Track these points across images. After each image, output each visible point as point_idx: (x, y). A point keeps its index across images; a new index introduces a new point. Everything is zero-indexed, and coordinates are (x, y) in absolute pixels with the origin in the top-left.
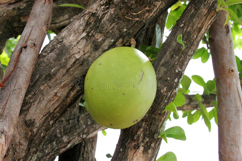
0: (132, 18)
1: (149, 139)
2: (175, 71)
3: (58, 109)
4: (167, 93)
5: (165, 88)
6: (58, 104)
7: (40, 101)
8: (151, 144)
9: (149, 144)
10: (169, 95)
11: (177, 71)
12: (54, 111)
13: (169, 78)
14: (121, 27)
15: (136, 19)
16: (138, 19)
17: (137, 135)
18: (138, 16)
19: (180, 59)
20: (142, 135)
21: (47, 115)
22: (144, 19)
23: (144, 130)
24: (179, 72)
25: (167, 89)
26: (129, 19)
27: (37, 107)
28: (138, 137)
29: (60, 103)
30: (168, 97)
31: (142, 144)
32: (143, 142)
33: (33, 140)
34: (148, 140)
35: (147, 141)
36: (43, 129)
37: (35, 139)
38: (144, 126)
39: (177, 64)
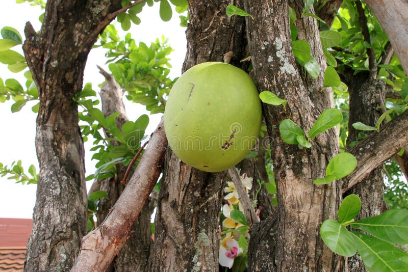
0: (208, 35)
1: (294, 155)
2: (260, 50)
3: (193, 177)
4: (271, 83)
5: (265, 79)
6: (190, 172)
7: (173, 178)
8: (301, 159)
9: (297, 162)
10: (275, 82)
11: (263, 48)
12: (190, 181)
13: (261, 64)
14: (205, 53)
15: (212, 33)
16: (215, 31)
17: (277, 159)
18: (212, 28)
19: (258, 31)
20: (282, 155)
21: (185, 189)
22: (222, 25)
23: (282, 148)
24: (267, 47)
25: (267, 78)
26: (207, 39)
27: (173, 186)
28: (280, 161)
29: (190, 170)
30: (276, 86)
31: (288, 167)
32: (288, 163)
33: (184, 220)
34: (293, 157)
35: (293, 160)
36: (190, 204)
37: (186, 218)
38: (280, 142)
39: (259, 40)
